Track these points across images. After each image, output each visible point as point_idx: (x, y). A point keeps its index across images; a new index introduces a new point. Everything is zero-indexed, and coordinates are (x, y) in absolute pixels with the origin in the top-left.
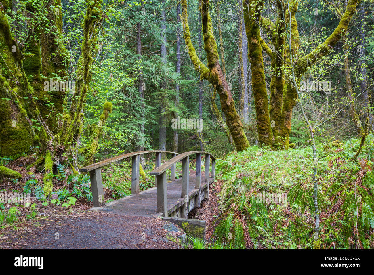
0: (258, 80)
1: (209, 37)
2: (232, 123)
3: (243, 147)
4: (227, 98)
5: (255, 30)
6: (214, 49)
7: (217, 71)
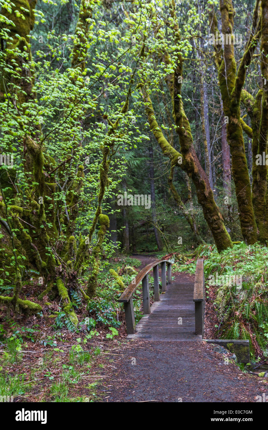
0: (239, 166)
1: (181, 116)
2: (212, 217)
3: (224, 243)
4: (204, 188)
5: (235, 108)
6: (188, 131)
7: (192, 157)
